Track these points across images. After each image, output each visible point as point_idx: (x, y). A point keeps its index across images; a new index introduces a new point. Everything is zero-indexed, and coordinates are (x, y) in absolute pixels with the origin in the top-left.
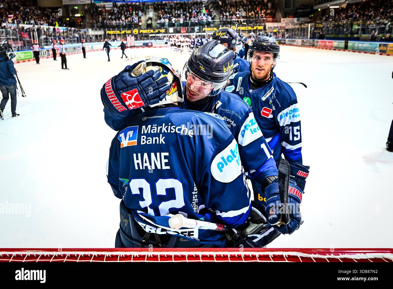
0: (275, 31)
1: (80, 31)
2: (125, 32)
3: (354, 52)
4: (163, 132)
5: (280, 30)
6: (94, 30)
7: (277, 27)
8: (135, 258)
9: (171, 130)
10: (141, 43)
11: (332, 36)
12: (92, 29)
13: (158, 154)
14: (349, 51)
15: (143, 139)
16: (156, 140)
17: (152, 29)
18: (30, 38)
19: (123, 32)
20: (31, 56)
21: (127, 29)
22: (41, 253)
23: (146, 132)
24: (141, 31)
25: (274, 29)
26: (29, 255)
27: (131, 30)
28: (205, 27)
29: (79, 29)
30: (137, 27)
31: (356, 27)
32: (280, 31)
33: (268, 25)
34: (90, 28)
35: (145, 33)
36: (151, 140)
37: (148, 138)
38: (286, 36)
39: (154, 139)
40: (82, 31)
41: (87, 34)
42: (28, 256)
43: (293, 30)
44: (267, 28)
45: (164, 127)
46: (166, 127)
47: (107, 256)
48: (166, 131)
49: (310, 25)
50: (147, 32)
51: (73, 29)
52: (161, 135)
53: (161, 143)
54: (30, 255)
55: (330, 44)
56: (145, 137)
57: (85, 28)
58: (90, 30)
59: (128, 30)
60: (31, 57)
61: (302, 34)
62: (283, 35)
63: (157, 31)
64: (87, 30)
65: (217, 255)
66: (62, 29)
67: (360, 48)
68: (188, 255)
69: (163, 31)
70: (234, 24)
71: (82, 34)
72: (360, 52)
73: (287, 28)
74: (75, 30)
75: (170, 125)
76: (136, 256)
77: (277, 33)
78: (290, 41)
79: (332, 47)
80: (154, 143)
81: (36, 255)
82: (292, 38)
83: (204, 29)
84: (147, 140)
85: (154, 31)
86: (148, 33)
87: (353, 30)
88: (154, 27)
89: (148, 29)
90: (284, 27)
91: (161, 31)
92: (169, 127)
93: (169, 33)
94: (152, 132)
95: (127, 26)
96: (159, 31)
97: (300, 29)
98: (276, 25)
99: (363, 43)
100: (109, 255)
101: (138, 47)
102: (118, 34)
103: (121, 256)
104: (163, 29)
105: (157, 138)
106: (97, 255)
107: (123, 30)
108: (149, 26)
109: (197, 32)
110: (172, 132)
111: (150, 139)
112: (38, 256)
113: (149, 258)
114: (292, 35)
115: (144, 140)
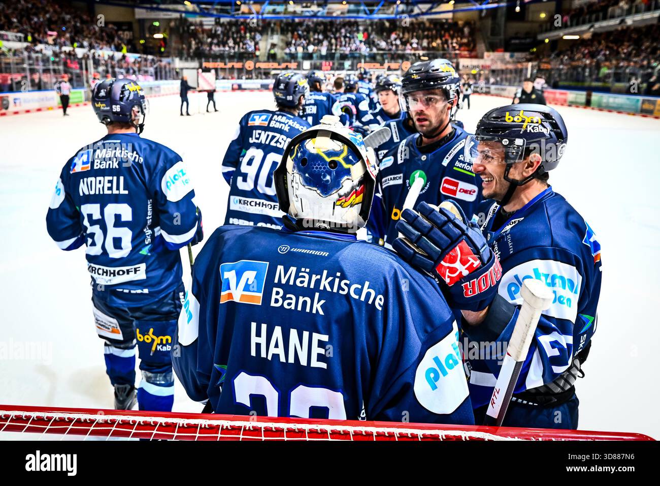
0: (474, 72)
1: (161, 61)
2: (233, 66)
3: (601, 110)
4: (322, 288)
5: (482, 70)
6: (184, 61)
7: (478, 67)
8: (225, 431)
9: (340, 288)
10: (258, 83)
11: (566, 83)
12: (181, 59)
13: (306, 334)
14: (593, 109)
15: (277, 294)
16: (305, 303)
17: (276, 62)
18: (81, 68)
19: (229, 65)
20: (81, 98)
21: (236, 60)
22: (76, 416)
23: (284, 281)
24: (258, 65)
25: (472, 69)
26: (57, 419)
27: (243, 62)
28: (361, 62)
29: (159, 58)
30: (252, 58)
31: (605, 71)
32: (482, 72)
33: (463, 62)
34: (176, 57)
35: (265, 69)
36: (293, 301)
37: (288, 296)
38: (492, 80)
39: (301, 299)
40: (165, 61)
41: (172, 66)
42: (55, 420)
43: (502, 71)
44: (461, 67)
45: (326, 280)
46: (330, 279)
47: (181, 425)
48: (329, 289)
49: (530, 64)
50: (267, 67)
51: (150, 57)
52: (317, 295)
53: (314, 311)
54: (59, 418)
55: (563, 97)
56: (281, 292)
57: (168, 57)
58: (177, 60)
59: (238, 62)
60: (80, 100)
61: (518, 79)
62: (487, 80)
63: (283, 65)
64: (173, 60)
65: (355, 432)
66: (132, 57)
67: (610, 105)
68: (310, 430)
69: (293, 65)
70: (408, 59)
71: (163, 67)
72: (610, 111)
73: (493, 67)
74: (153, 60)
75: (338, 277)
76: (227, 427)
77: (477, 76)
78: (498, 89)
79: (565, 101)
80: (299, 308)
81: (68, 418)
82: (501, 85)
83: (359, 66)
84: (284, 298)
85: (279, 65)
86: (269, 69)
87: (601, 75)
88: (280, 59)
89: (269, 62)
90: (489, 67)
91: (290, 65)
92: (337, 280)
93: (304, 70)
94: (298, 283)
95: (237, 55)
96: (287, 66)
97: (514, 71)
98: (475, 62)
99: (615, 98)
100: (183, 424)
101: (252, 90)
102: (222, 69)
103: (203, 426)
104: (295, 62)
105: (308, 300)
106: (165, 423)
107: (229, 62)
108: (272, 57)
109: (349, 70)
110: (341, 292)
111: (291, 299)
112: (71, 420)
113: (247, 432)
114: (502, 80)
115: (278, 297)
